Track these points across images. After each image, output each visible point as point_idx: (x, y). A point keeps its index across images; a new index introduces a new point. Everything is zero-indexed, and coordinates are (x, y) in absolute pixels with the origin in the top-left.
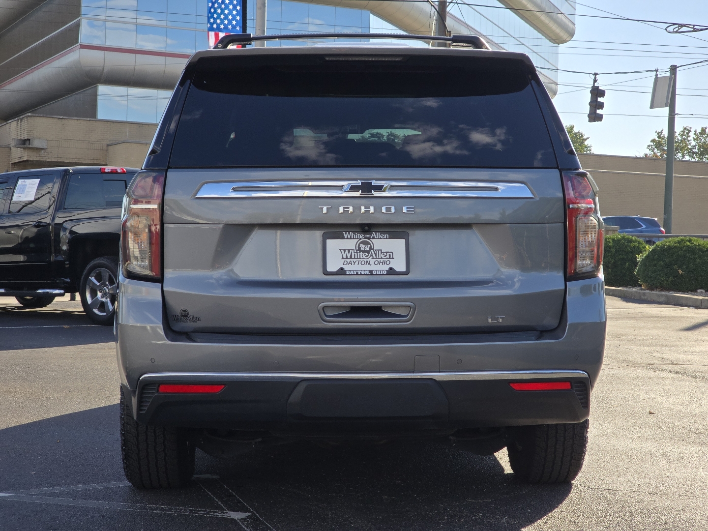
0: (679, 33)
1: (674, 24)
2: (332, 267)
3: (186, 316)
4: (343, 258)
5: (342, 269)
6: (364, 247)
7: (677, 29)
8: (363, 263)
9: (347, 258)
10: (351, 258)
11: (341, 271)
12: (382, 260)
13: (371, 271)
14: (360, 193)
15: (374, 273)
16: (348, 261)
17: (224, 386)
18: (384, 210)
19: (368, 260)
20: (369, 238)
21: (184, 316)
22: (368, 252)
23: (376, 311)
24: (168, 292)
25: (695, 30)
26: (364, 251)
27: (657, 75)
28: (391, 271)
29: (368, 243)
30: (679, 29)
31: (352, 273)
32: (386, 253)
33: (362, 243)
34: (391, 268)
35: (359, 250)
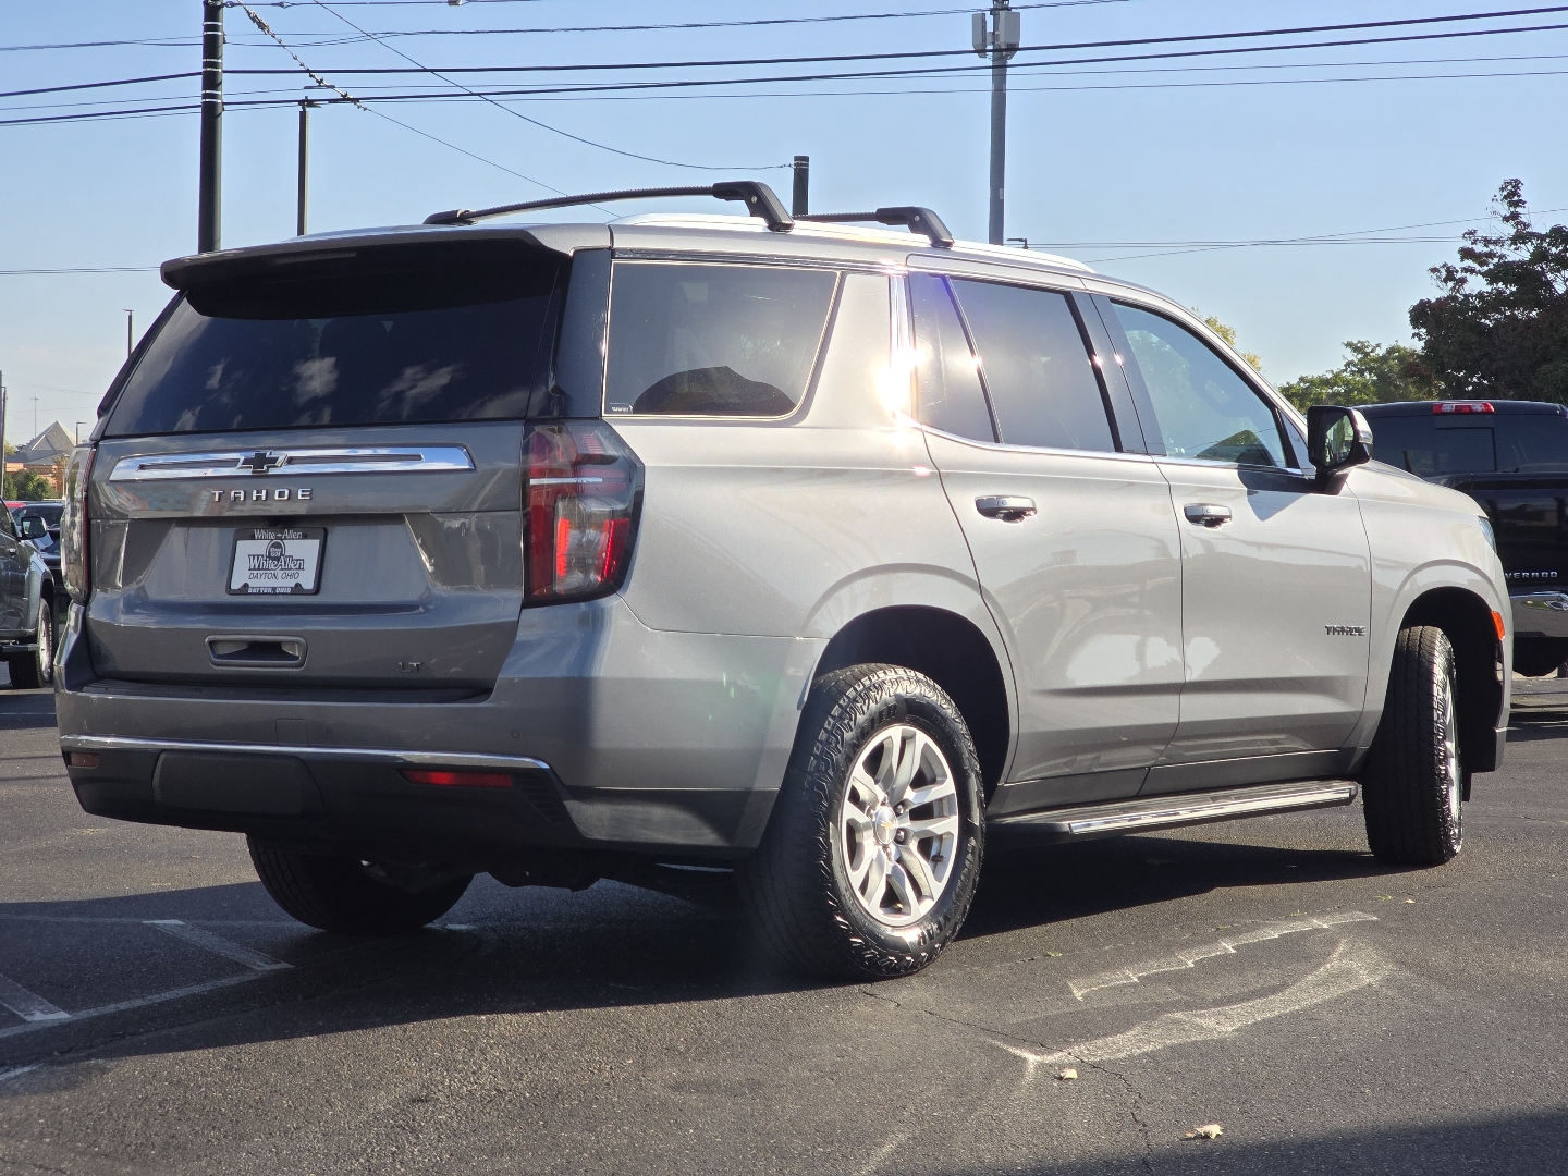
2: (237, 582)
4: (250, 569)
5: (246, 585)
6: (276, 552)
8: (269, 576)
9: (254, 569)
10: (259, 569)
11: (245, 589)
12: (290, 572)
13: (274, 589)
15: (277, 592)
16: (255, 572)
18: (277, 496)
19: (276, 572)
20: (282, 539)
22: (278, 559)
23: (272, 650)
26: (273, 559)
28: (298, 589)
29: (280, 547)
31: (255, 591)
32: (297, 560)
33: (274, 546)
34: (298, 585)
35: (269, 556)
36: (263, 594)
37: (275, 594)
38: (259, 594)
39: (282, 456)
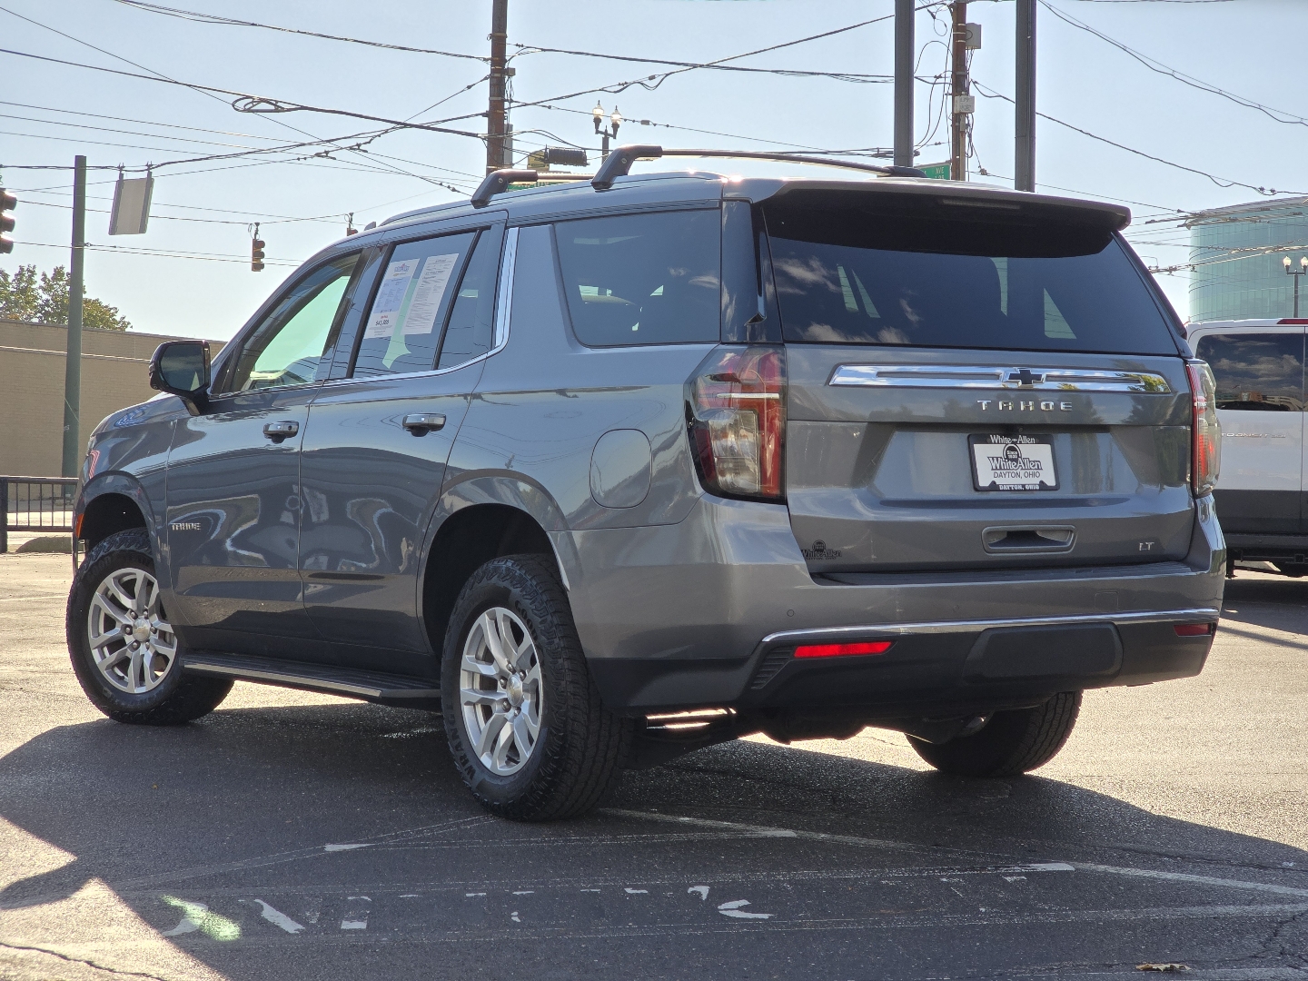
0: (253, 111)
1: (248, 97)
2: (984, 481)
3: (822, 551)
4: (993, 469)
5: (994, 483)
6: (1012, 455)
7: (251, 105)
8: (1013, 475)
9: (996, 469)
10: (1001, 469)
11: (994, 487)
12: (1031, 471)
13: (1023, 486)
14: (1020, 383)
15: (1027, 487)
16: (999, 472)
17: (890, 643)
18: (1043, 407)
19: (1018, 471)
20: (1015, 443)
21: (818, 550)
22: (1016, 460)
24: (797, 517)
25: (278, 109)
26: (1012, 460)
27: (121, 175)
28: (1043, 486)
29: (1015, 450)
30: (254, 106)
31: (1005, 488)
32: (1034, 461)
33: (1009, 449)
34: (1042, 482)
35: (1007, 458)
36: (1015, 490)
37: (1025, 490)
38: (1011, 490)
39: (1044, 373)
